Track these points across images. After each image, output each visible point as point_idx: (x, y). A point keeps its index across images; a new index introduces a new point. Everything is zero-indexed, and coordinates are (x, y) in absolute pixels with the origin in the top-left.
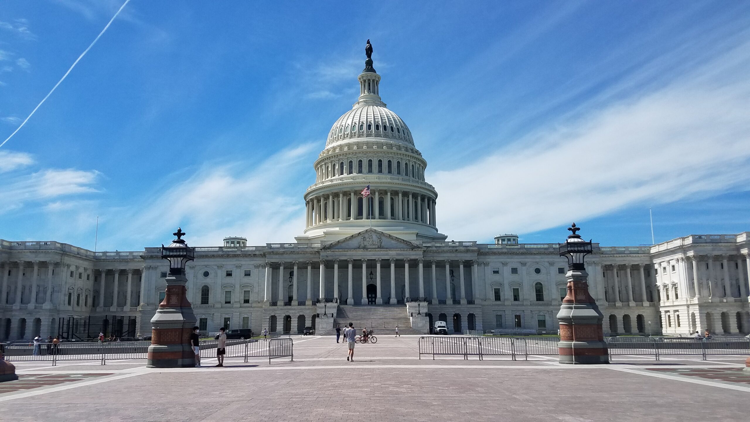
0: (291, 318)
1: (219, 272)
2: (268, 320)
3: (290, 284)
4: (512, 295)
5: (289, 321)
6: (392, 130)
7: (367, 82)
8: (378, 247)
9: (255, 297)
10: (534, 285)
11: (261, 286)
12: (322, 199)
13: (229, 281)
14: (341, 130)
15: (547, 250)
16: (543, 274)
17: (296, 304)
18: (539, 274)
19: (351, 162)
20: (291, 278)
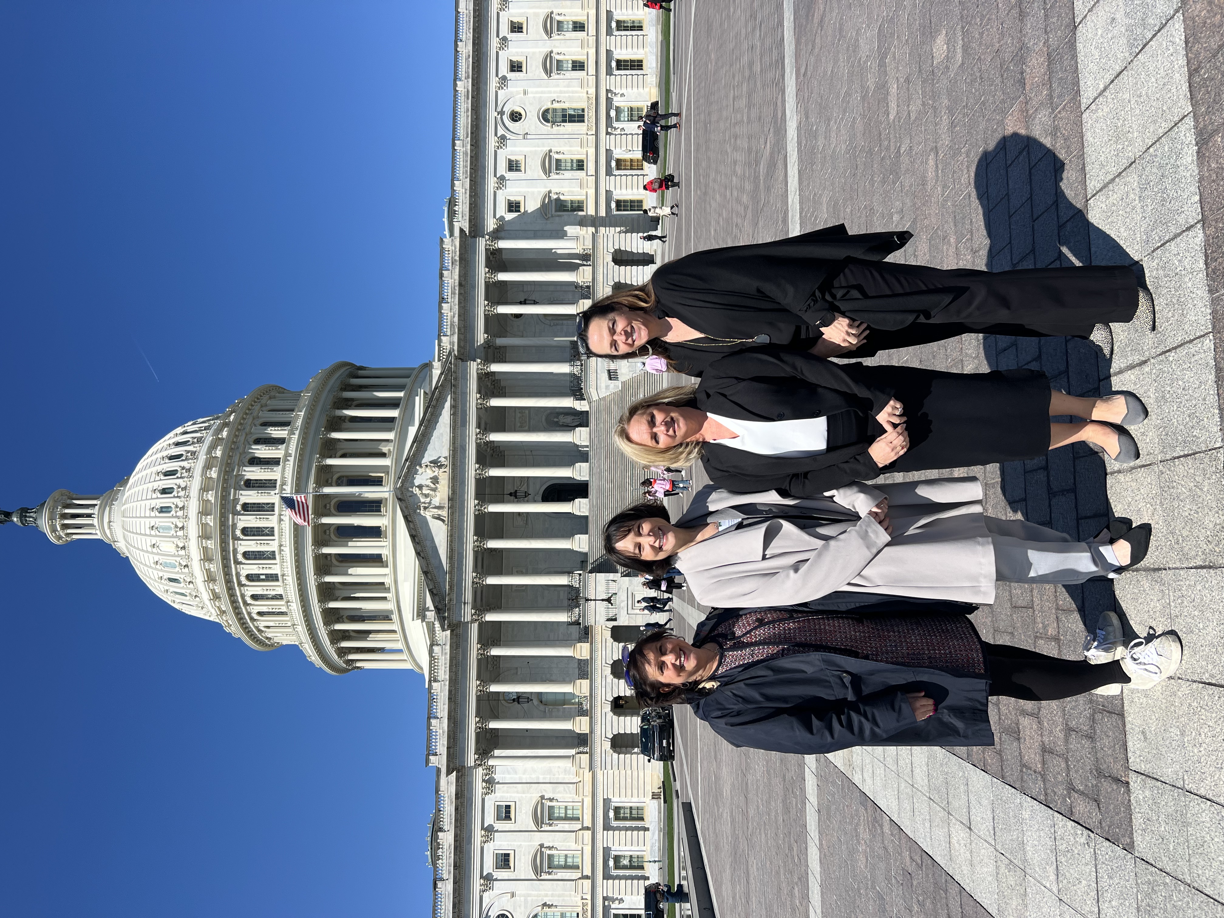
0: (619, 698)
1: (498, 887)
2: (622, 756)
3: (535, 702)
4: (572, 175)
5: (626, 702)
6: (178, 457)
7: (67, 522)
8: (445, 472)
9: (565, 790)
10: (549, 125)
11: (538, 778)
12: (339, 627)
13: (523, 861)
14: (171, 580)
15: (468, 91)
16: (525, 104)
17: (585, 683)
18: (523, 113)
19: (246, 555)
20: (520, 700)
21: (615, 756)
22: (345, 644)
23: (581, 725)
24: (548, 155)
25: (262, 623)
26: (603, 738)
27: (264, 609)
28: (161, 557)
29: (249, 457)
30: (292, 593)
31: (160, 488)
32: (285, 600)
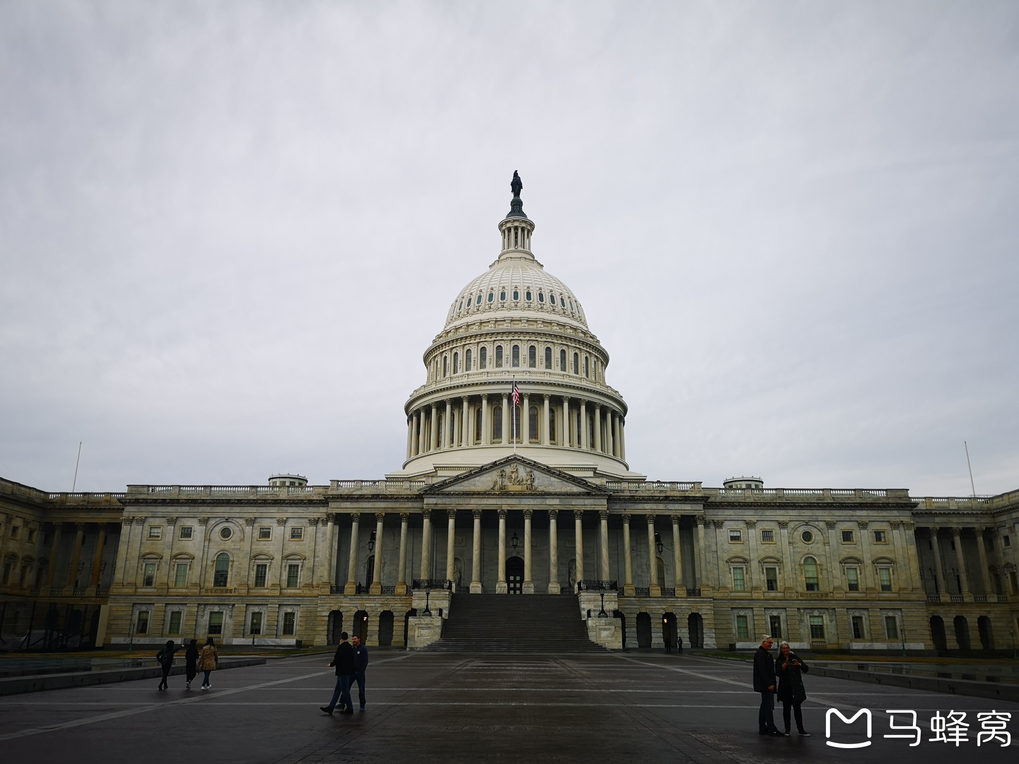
0: (368, 617)
1: (248, 529)
2: (327, 618)
3: (369, 554)
4: (764, 581)
5: (365, 622)
6: (553, 301)
7: (513, 230)
8: (527, 489)
9: (308, 576)
10: (802, 562)
11: (318, 557)
12: (434, 411)
13: (264, 547)
14: (470, 300)
15: (822, 500)
16: (817, 543)
17: (378, 591)
18: (810, 542)
19: (483, 349)
20: (371, 544)
21: (328, 614)
22: (422, 415)
23: (350, 588)
24: (779, 561)
26: (340, 604)
27: (448, 362)
28: (485, 294)
29: (552, 348)
30: (455, 382)
31: (531, 291)
32: (453, 375)
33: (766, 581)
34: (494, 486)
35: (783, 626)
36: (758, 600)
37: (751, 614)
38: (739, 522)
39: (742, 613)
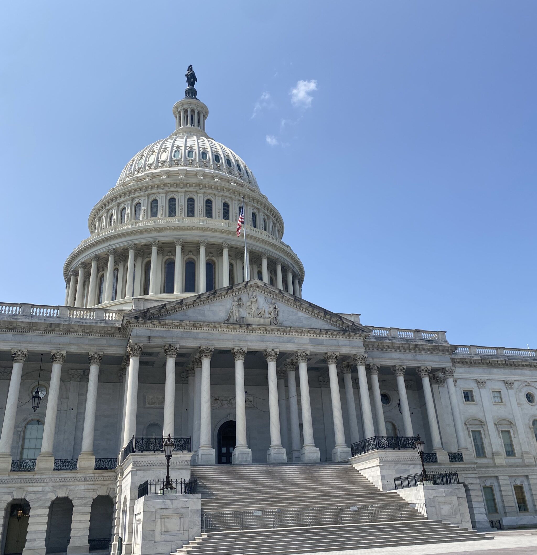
0: (28, 509)
4: (502, 445)
6: (239, 169)
7: (189, 112)
10: (531, 425)
12: (111, 260)
17: (49, 467)
18: (534, 404)
22: (94, 267)
24: (511, 423)
25: (115, 212)
27: (128, 212)
28: (170, 151)
30: (140, 226)
31: (219, 155)
33: (503, 446)
34: (230, 317)
35: (528, 497)
36: (502, 466)
37: (496, 484)
38: (470, 380)
39: (488, 484)
